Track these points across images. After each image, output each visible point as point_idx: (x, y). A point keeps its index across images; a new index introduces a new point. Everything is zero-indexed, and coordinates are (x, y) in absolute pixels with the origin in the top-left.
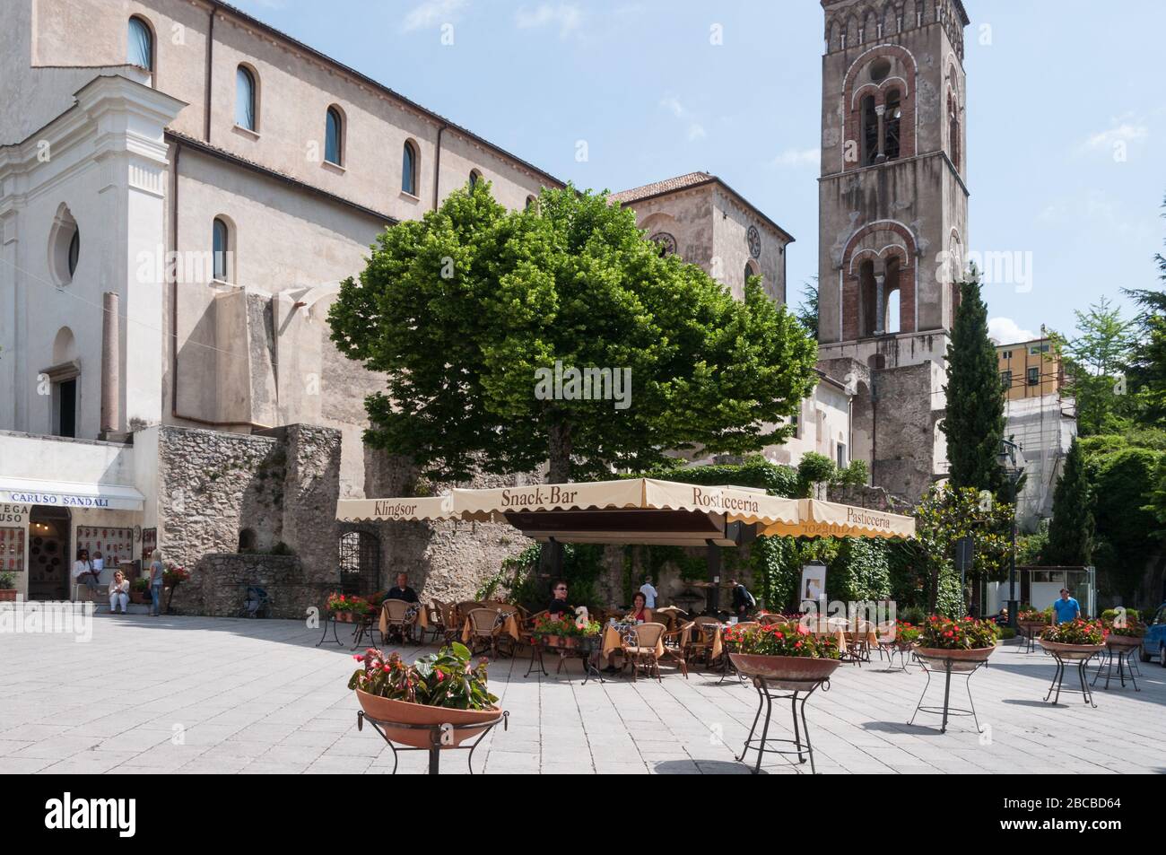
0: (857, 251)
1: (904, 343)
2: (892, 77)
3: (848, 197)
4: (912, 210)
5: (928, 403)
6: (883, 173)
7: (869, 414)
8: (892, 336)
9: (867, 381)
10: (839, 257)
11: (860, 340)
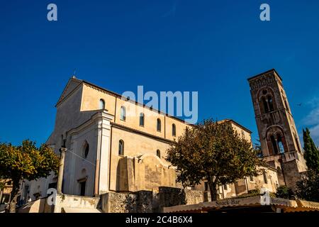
0: (268, 133)
1: (287, 155)
2: (268, 93)
3: (263, 121)
4: (280, 122)
5: (297, 170)
6: (271, 114)
7: (282, 175)
8: (283, 154)
9: (280, 166)
10: (264, 135)
11: (274, 155)
